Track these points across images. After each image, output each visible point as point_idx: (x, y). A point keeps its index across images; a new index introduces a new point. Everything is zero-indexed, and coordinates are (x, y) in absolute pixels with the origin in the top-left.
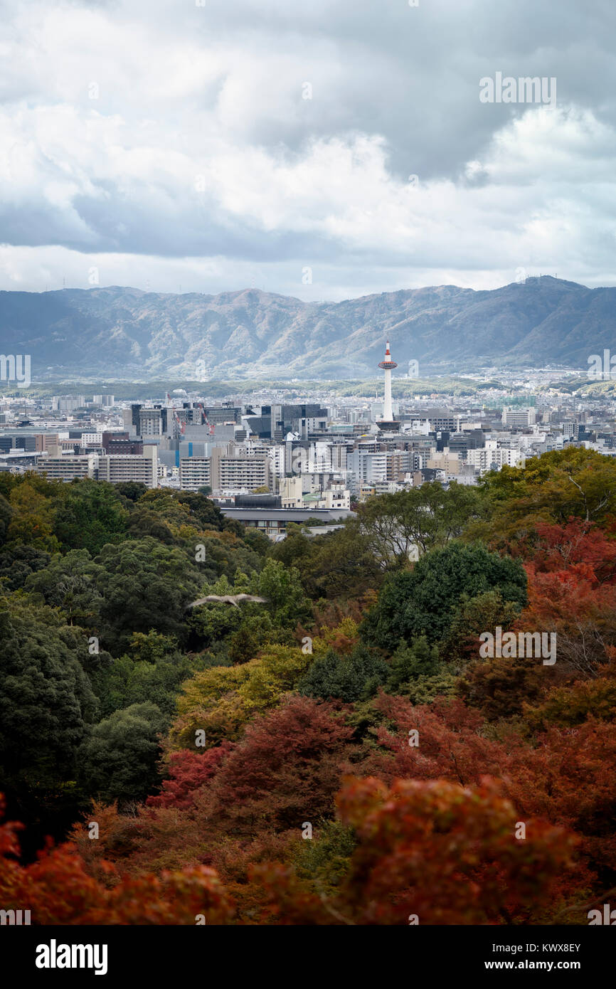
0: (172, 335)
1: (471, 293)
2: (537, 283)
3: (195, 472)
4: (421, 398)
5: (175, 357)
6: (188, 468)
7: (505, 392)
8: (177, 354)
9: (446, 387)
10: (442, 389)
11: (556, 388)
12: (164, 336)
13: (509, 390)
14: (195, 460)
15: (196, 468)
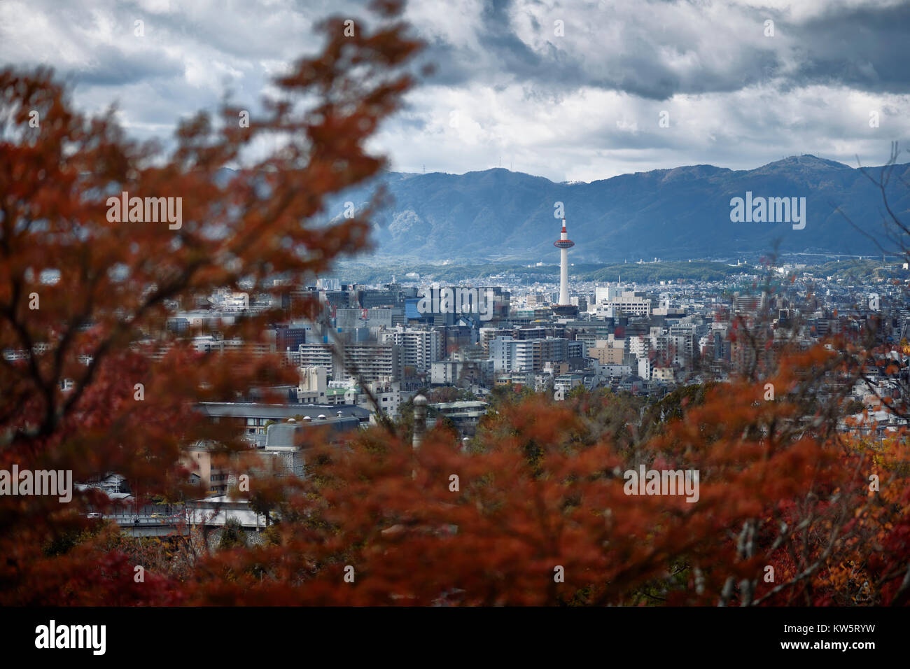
0: (414, 217)
1: (729, 173)
2: (797, 163)
3: (317, 360)
4: (667, 283)
5: (416, 239)
6: (309, 355)
7: (755, 277)
8: (419, 237)
9: (694, 272)
10: (689, 273)
11: (811, 273)
12: (405, 218)
13: (761, 275)
14: (316, 347)
15: (317, 355)
